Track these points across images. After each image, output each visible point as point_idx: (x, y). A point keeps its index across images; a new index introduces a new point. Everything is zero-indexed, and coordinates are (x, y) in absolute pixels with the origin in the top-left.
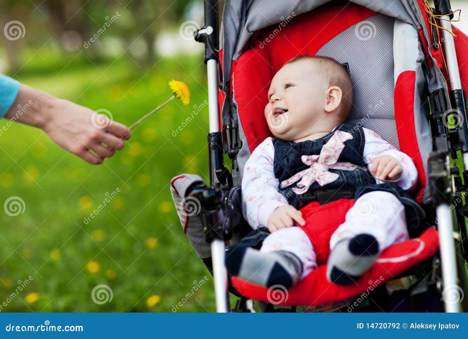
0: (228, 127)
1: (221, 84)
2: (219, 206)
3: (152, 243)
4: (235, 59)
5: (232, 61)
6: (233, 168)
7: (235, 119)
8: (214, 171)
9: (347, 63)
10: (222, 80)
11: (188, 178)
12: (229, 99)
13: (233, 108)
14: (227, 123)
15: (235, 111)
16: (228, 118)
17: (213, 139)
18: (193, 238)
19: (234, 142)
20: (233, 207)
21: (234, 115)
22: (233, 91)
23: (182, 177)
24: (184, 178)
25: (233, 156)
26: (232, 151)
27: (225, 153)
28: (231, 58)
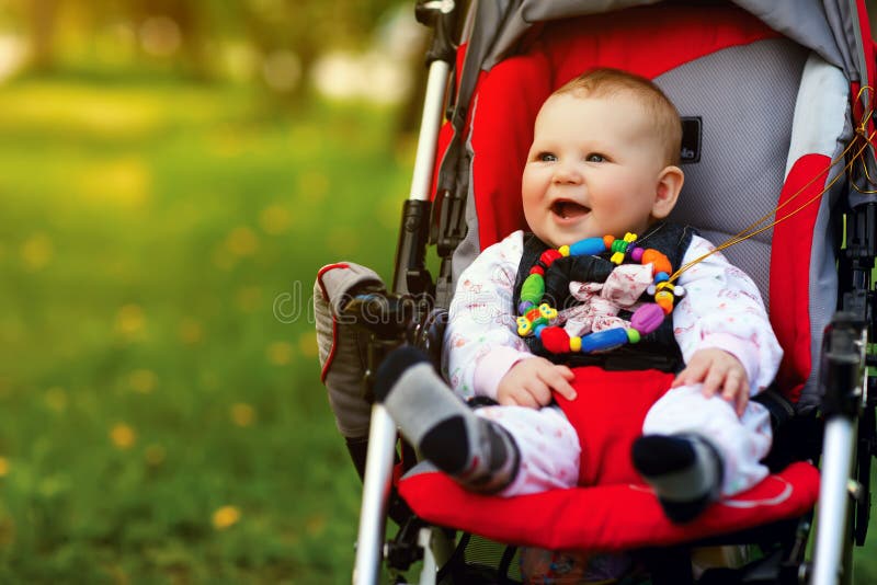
0: (447, 195)
1: (451, 110)
2: (404, 335)
3: (242, 414)
4: (487, 66)
5: (481, 71)
6: (442, 275)
7: (464, 183)
8: (405, 271)
9: (700, 118)
10: (453, 103)
11: (354, 271)
12: (460, 142)
13: (465, 161)
14: (448, 186)
15: (466, 167)
16: (450, 178)
17: (413, 211)
18: (337, 394)
19: (453, 225)
20: (428, 346)
21: (464, 174)
22: (472, 126)
23: (343, 267)
24: (347, 269)
25: (445, 253)
26: (446, 242)
27: (431, 244)
28: (480, 62)
